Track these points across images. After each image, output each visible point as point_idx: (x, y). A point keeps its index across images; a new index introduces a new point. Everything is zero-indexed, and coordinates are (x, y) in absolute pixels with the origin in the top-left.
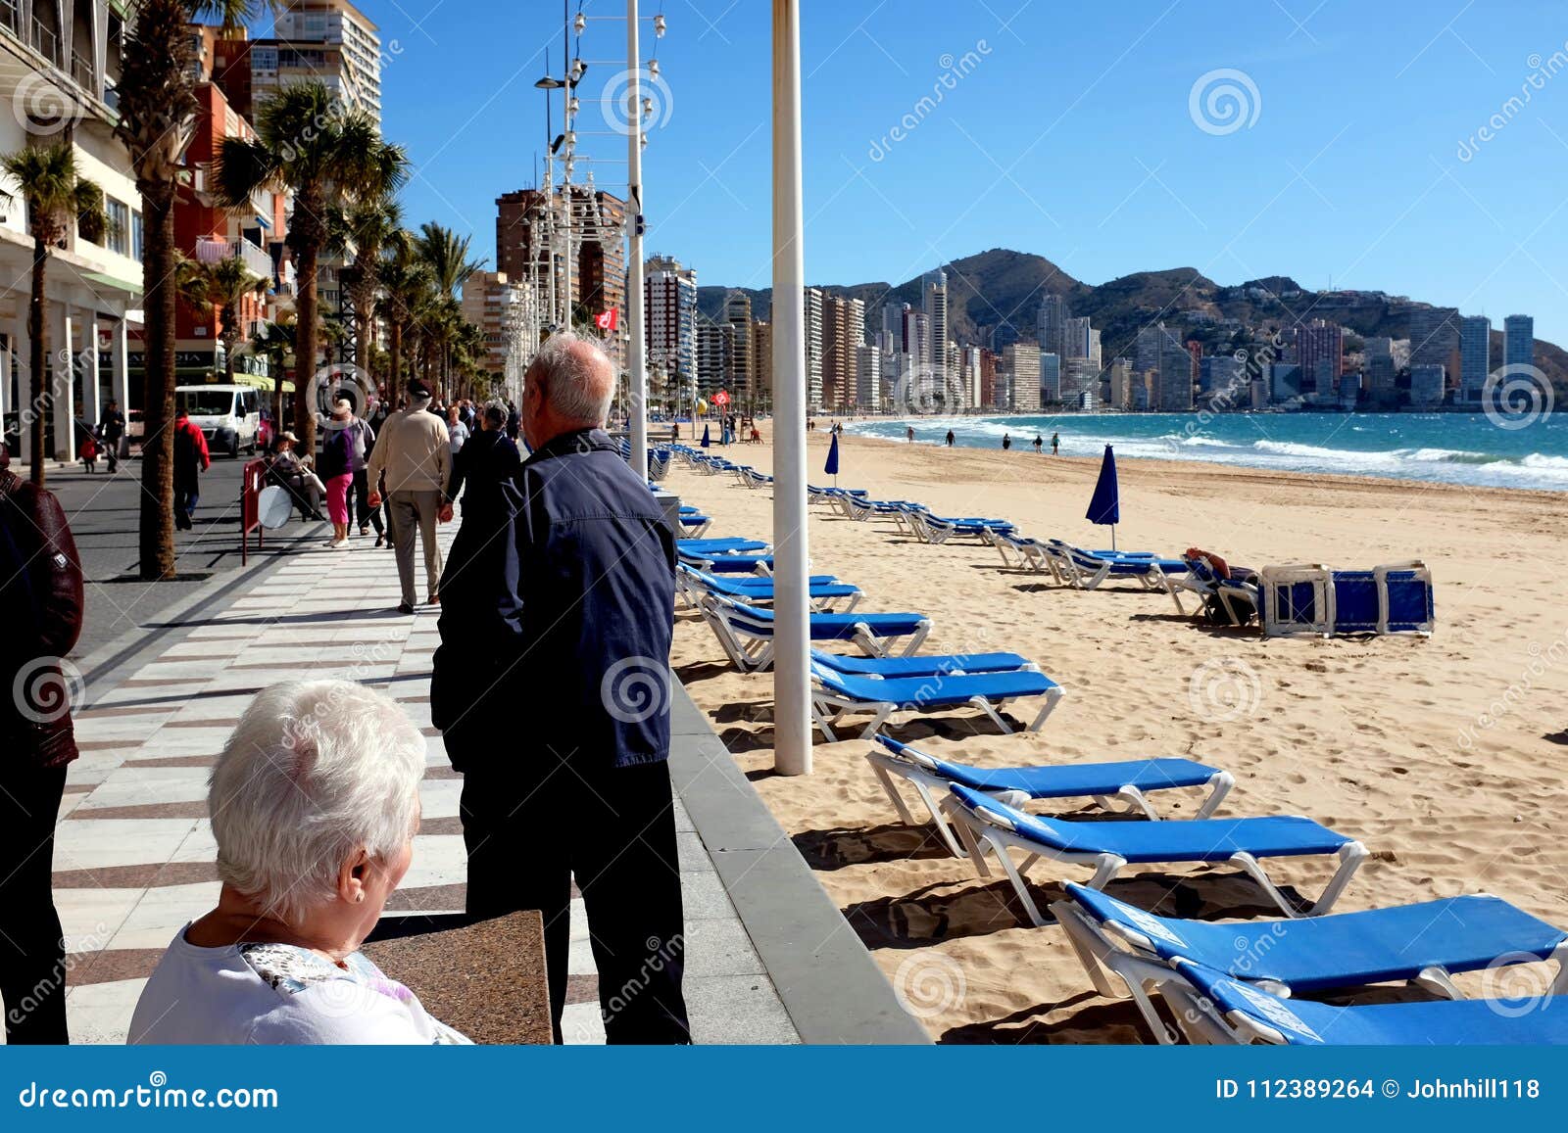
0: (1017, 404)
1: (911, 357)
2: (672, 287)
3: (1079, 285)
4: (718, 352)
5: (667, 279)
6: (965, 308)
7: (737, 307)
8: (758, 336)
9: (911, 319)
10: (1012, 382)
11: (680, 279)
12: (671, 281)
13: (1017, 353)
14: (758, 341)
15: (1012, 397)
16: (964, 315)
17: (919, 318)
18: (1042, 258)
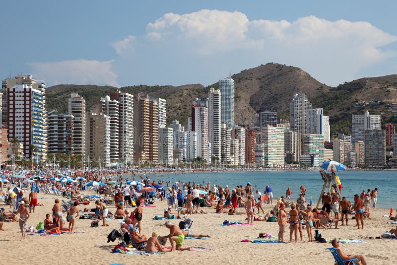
0: (269, 163)
1: (196, 134)
2: (28, 94)
3: (322, 86)
4: (63, 132)
5: (25, 89)
6: (249, 101)
7: (77, 105)
8: (91, 122)
9: (197, 110)
10: (266, 149)
11: (32, 90)
12: (27, 90)
13: (269, 131)
14: (91, 125)
15: (266, 159)
16: (248, 106)
17: (201, 110)
18: (299, 69)
